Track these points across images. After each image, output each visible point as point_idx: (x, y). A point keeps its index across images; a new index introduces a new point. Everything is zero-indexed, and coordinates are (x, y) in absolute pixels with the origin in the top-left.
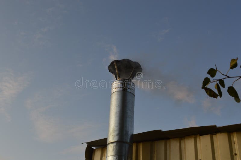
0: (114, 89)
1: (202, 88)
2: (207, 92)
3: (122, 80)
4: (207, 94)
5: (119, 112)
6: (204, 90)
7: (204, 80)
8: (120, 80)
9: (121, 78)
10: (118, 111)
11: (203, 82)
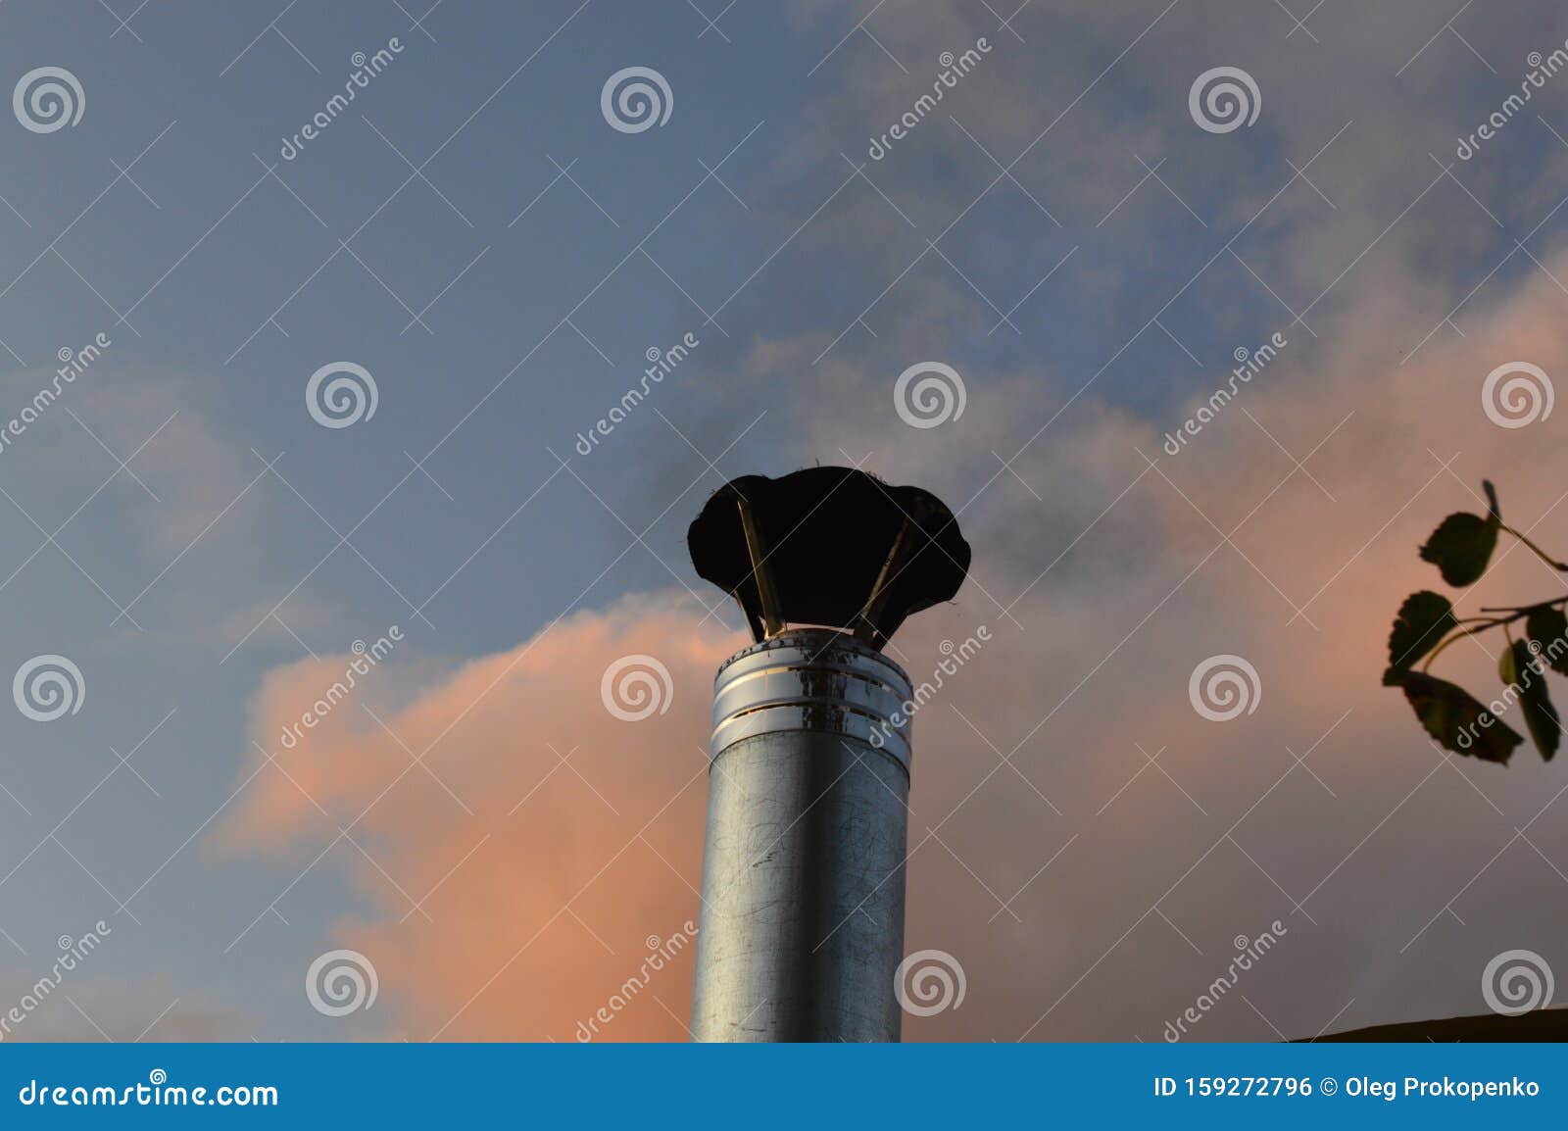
0: (729, 721)
1: (1390, 679)
2: (1422, 714)
3: (798, 643)
4: (1427, 728)
5: (774, 909)
6: (1397, 693)
7: (1401, 613)
8: (782, 645)
9: (792, 626)
10: (769, 904)
11: (1390, 629)
